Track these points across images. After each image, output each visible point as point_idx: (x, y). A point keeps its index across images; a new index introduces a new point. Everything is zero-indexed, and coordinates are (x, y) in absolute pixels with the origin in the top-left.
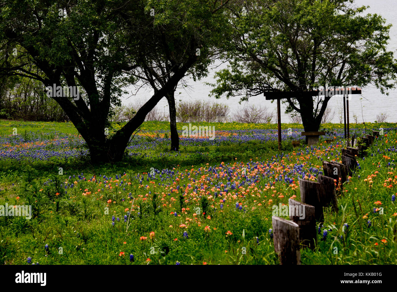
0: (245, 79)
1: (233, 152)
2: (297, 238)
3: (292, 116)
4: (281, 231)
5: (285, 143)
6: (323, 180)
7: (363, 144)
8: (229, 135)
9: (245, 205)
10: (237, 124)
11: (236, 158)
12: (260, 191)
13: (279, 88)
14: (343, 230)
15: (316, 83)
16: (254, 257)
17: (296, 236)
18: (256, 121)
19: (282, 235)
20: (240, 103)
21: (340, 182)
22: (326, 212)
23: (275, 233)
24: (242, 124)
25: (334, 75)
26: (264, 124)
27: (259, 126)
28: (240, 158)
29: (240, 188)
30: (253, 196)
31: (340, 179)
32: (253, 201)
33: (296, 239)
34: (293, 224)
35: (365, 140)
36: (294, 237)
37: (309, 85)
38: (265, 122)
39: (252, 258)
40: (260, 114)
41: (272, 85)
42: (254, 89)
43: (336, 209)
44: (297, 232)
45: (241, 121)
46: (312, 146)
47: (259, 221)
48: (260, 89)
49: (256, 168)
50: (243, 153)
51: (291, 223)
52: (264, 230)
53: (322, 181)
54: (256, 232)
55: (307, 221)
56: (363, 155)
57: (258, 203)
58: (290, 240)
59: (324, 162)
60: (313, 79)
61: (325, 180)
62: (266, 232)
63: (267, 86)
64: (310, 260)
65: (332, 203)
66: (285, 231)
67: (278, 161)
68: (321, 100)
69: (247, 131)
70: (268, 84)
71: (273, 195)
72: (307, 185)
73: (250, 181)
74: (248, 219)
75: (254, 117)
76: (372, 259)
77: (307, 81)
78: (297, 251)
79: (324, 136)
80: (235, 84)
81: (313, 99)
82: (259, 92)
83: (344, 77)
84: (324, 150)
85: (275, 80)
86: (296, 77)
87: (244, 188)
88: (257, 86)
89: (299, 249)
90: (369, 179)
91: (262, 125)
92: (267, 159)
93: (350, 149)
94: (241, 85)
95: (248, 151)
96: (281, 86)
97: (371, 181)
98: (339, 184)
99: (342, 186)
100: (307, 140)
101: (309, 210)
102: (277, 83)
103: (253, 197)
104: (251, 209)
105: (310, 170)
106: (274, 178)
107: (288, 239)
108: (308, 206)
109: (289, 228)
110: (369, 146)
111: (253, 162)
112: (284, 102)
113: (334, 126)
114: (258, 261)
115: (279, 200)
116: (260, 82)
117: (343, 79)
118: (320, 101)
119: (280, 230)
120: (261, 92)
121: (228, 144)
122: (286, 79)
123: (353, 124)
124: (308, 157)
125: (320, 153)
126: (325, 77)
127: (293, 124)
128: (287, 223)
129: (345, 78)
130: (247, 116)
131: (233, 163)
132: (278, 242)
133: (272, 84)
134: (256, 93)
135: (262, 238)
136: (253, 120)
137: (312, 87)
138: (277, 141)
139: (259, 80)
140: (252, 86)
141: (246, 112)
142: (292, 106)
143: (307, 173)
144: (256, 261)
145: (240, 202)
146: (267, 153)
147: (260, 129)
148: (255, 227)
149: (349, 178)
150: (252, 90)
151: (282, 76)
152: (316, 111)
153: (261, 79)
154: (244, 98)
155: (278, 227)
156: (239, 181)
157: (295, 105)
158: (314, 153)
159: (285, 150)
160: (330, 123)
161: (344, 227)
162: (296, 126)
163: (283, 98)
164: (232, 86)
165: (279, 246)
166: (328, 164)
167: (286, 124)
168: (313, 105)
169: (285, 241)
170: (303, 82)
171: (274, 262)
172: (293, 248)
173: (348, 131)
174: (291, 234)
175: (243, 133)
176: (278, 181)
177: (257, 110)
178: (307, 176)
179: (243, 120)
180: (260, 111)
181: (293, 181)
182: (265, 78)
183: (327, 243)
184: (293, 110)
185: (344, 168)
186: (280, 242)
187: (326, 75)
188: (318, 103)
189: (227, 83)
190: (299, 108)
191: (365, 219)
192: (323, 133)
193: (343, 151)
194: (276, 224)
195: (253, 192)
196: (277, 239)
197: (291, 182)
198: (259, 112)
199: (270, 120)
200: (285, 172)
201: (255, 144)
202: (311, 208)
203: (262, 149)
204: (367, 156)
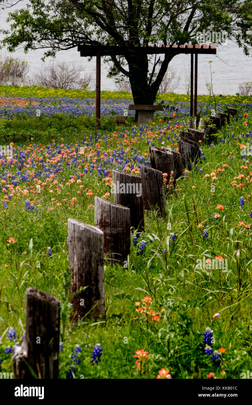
0: (52, 24)
1: (29, 130)
2: (101, 250)
3: (117, 81)
4: (80, 239)
5: (105, 119)
6: (148, 173)
7: (211, 126)
8: (27, 104)
9: (38, 204)
10: (38, 89)
11: (32, 139)
12: (61, 185)
13: (100, 40)
14: (168, 243)
15: (153, 35)
16: (44, 275)
17: (100, 246)
18: (67, 86)
19: (80, 244)
20: (43, 59)
21: (171, 178)
22: (150, 218)
23: (71, 242)
24: (46, 90)
25: (180, 25)
26: (78, 91)
27: (70, 93)
28: (38, 139)
29: (34, 180)
30: (51, 191)
31: (172, 172)
32: (50, 199)
33: (99, 251)
34: (96, 230)
35: (215, 121)
36: (97, 248)
37: (143, 38)
38: (80, 88)
39: (41, 275)
40: (74, 76)
41: (90, 35)
42: (65, 40)
43: (163, 214)
44: (101, 241)
45: (46, 85)
46: (141, 125)
47: (55, 227)
48: (72, 41)
49: (59, 152)
50: (45, 130)
51: (94, 229)
52: (61, 239)
53: (145, 174)
54: (49, 241)
55: (119, 227)
56: (212, 140)
57: (58, 202)
58: (91, 251)
59: (152, 149)
60: (149, 29)
61: (151, 174)
62: (63, 241)
63: (83, 36)
64: (119, 281)
65: (158, 205)
66: (84, 240)
67: (92, 145)
68: (159, 59)
69: (54, 100)
70: (84, 35)
71: (79, 192)
72: (123, 179)
73: (48, 170)
74: (40, 223)
75: (64, 80)
76: (203, 282)
77: (140, 32)
78: (100, 267)
79: (161, 112)
80: (37, 32)
81: (149, 59)
82: (71, 45)
83: (193, 29)
84: (157, 132)
85: (95, 28)
86: (125, 25)
87: (40, 181)
88: (69, 36)
89: (102, 265)
90: (212, 174)
91: (76, 91)
92: (77, 140)
93: (193, 132)
94: (46, 34)
95: (51, 128)
96: (103, 38)
97: (215, 178)
98: (170, 180)
99: (174, 183)
100: (137, 116)
101: (121, 212)
102: (98, 33)
103: (50, 193)
104: (46, 209)
105: (135, 159)
106: (83, 167)
107: (88, 250)
108: (121, 207)
109: (90, 235)
110: (220, 129)
111: (56, 144)
112: (106, 61)
113: (178, 98)
114: (49, 279)
115: (87, 199)
116: (73, 30)
117: (191, 31)
118: (158, 62)
119: (78, 237)
120: (75, 44)
121: (24, 118)
122: (110, 28)
123: (205, 96)
124: (134, 140)
125: (150, 136)
126: (166, 28)
127: (120, 93)
128: (88, 228)
129: (195, 30)
130: (55, 78)
131: (28, 145)
132: (74, 254)
133: (90, 33)
134: (67, 45)
135: (58, 250)
136: (63, 84)
137: (148, 41)
138: (93, 116)
139: (72, 28)
140: (62, 35)
141: (53, 72)
142: (117, 68)
143: (129, 164)
144: (46, 279)
145: (31, 200)
146: (78, 132)
147: (71, 97)
148: (49, 234)
149: (186, 171)
150: (61, 41)
151: (106, 24)
152: (152, 75)
153: (75, 26)
154: (49, 52)
155: (75, 234)
156: (34, 171)
157: (122, 65)
158: (144, 135)
159: (104, 129)
160: (173, 93)
161: (168, 237)
162: (123, 95)
163: (106, 55)
164: (33, 34)
165: (75, 259)
166: (156, 152)
167: (110, 92)
168: (148, 66)
169: (83, 253)
170: (134, 34)
171: (64, 278)
172: (94, 263)
173: (196, 107)
174: (93, 244)
175: (47, 102)
176: (89, 172)
177: (69, 71)
178: (130, 167)
179: (48, 83)
180: (74, 71)
181: (109, 173)
182: (80, 25)
183: (144, 259)
184: (119, 72)
185: (181, 158)
186: (77, 254)
187: (168, 25)
188: (155, 65)
189: (26, 30)
190: (128, 71)
191: (200, 229)
192: (160, 107)
193: (183, 134)
194: (73, 230)
195: (51, 185)
196: (73, 250)
197: (106, 175)
198: (71, 73)
199: (87, 85)
200: (98, 161)
201: (61, 119)
202: (125, 210)
203: (72, 126)
204: (216, 143)
